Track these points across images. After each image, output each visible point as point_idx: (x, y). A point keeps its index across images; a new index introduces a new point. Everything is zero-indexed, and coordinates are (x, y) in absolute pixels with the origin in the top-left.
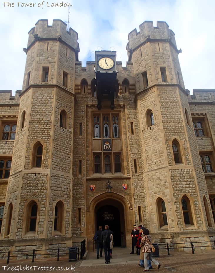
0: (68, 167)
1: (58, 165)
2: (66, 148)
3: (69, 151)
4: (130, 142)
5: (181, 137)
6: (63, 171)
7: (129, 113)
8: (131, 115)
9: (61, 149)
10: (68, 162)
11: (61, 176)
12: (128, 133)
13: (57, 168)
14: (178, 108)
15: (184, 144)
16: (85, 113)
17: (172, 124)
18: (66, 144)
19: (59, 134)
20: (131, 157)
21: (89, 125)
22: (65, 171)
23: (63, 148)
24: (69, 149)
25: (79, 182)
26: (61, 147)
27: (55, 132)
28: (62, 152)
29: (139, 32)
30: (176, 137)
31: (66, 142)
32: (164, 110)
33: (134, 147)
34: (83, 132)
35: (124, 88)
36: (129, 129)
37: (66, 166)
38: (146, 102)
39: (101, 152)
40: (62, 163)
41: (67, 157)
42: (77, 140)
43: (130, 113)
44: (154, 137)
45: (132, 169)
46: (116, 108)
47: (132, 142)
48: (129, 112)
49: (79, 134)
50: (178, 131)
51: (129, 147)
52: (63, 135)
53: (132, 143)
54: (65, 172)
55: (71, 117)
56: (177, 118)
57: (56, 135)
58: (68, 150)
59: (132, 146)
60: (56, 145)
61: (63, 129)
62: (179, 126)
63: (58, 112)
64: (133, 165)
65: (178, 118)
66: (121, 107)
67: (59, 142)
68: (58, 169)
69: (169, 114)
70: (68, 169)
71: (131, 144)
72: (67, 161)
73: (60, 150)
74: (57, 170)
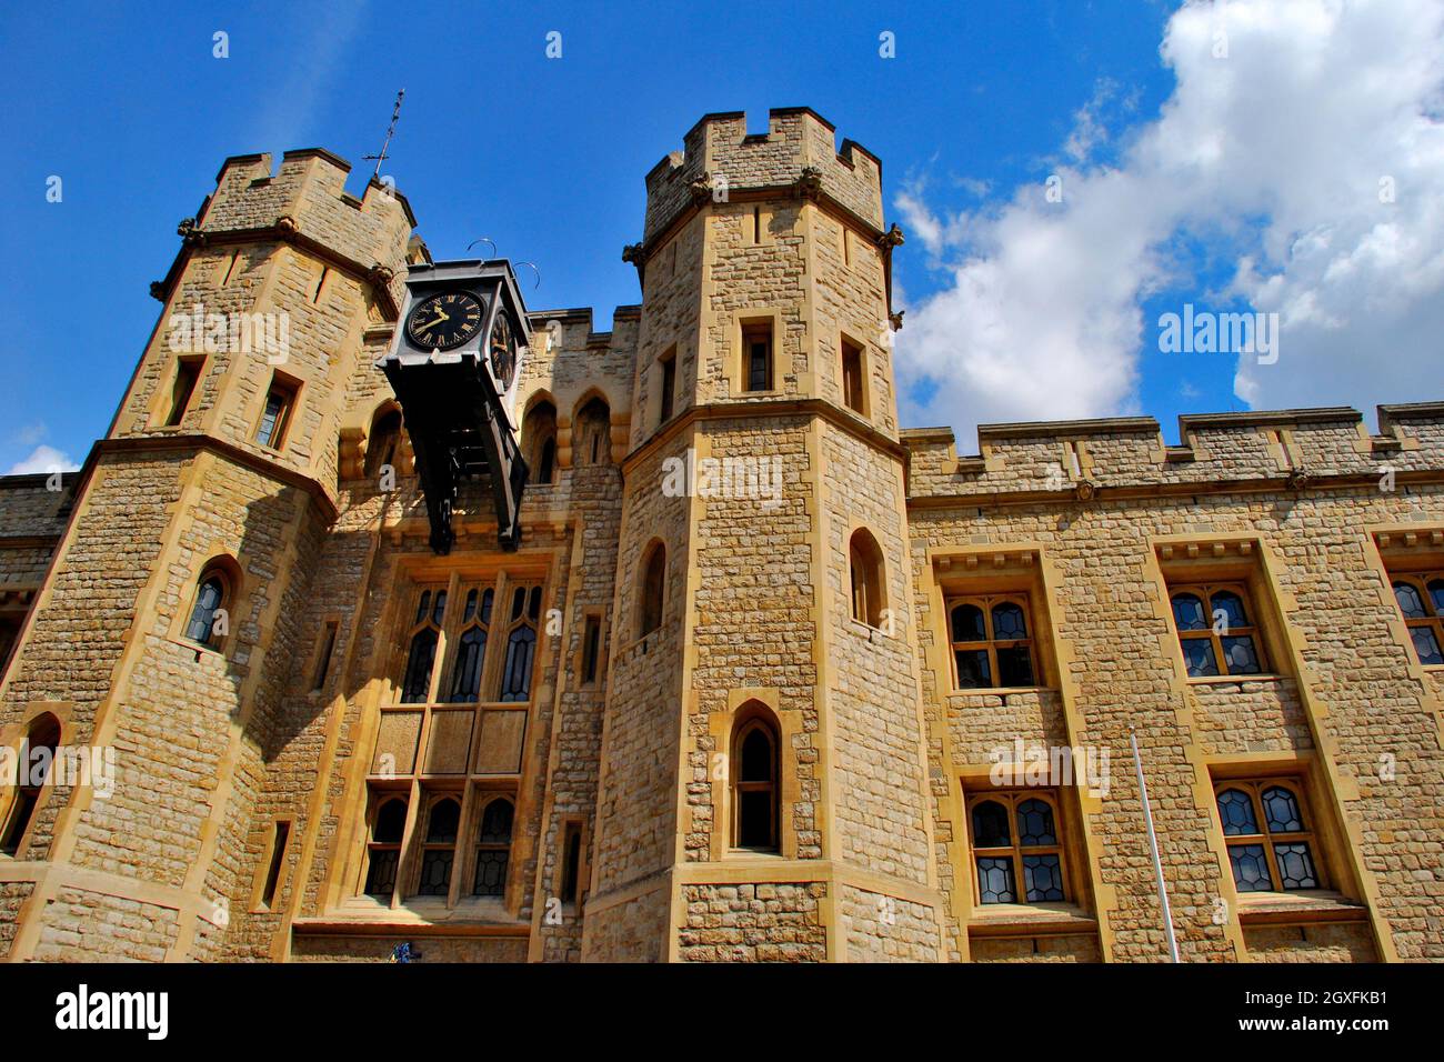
0: (177, 851)
1: (118, 838)
2: (193, 753)
3: (208, 769)
4: (566, 727)
5: (787, 691)
6: (138, 875)
7: (587, 568)
8: (596, 579)
9: (156, 756)
10: (185, 828)
11: (116, 902)
12: (562, 676)
13: (105, 856)
14: (803, 527)
15: (800, 729)
16: (362, 573)
17: (748, 616)
18: (200, 731)
19: (164, 675)
20: (557, 809)
21: (375, 634)
22: (156, 875)
23: (168, 751)
24: (210, 757)
25: (249, 942)
26: (159, 743)
27: (141, 667)
28: (156, 774)
29: (680, 168)
30: (757, 692)
31: (197, 719)
32: (717, 541)
33: (580, 751)
34: (333, 670)
35: (590, 437)
36: (569, 655)
37: (168, 848)
38: (651, 505)
39: (411, 780)
40: (144, 829)
41: (185, 802)
42: (291, 713)
43: (596, 568)
44: (652, 694)
45: (547, 882)
46: (529, 541)
47: (574, 727)
48: (591, 561)
49: (308, 683)
50: (774, 658)
51: (553, 753)
52: (189, 685)
53: (576, 733)
54: (152, 880)
55: (262, 590)
56: (786, 580)
57: (140, 679)
58: (201, 761)
59: (568, 749)
60: (127, 734)
61: (199, 653)
62: (791, 626)
63: (186, 567)
64: (555, 858)
65: (794, 582)
66: (558, 535)
67: (155, 718)
68: (107, 863)
69: (741, 561)
70: (174, 864)
71: (566, 736)
72: (182, 822)
73: (147, 762)
74: (102, 868)
